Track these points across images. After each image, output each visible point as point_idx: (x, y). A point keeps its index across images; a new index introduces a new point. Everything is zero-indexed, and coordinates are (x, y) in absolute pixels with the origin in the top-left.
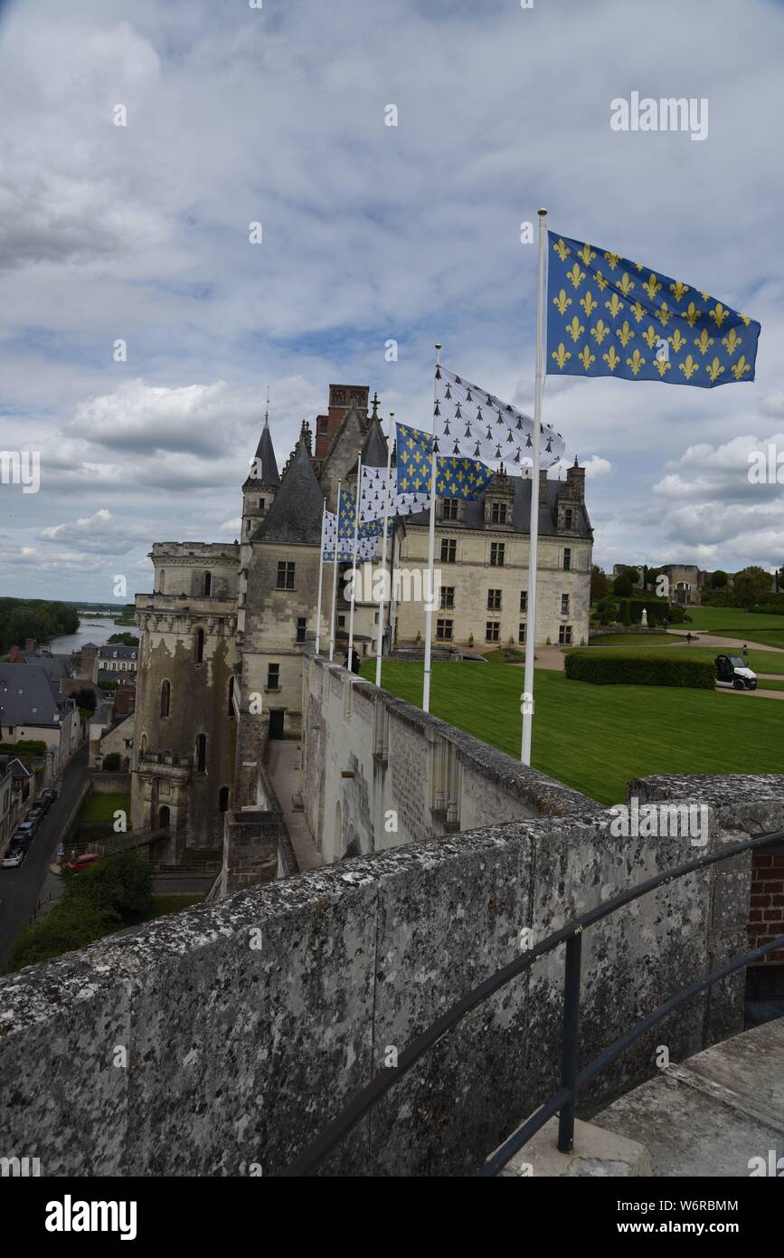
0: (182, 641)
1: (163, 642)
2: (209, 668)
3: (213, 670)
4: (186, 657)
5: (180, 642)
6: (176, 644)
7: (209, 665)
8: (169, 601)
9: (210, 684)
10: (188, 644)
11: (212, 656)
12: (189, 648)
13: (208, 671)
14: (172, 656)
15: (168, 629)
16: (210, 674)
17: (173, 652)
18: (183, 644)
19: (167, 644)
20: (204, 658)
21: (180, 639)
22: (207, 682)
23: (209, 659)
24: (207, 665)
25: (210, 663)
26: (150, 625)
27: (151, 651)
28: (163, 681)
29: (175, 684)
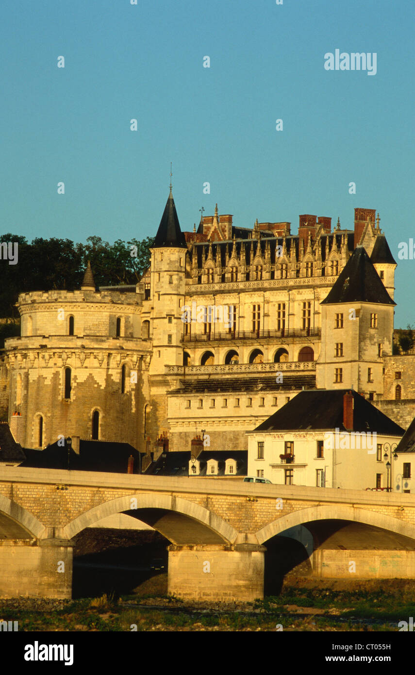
0: (112, 375)
1: (91, 377)
2: (133, 397)
3: (135, 398)
4: (115, 388)
5: (109, 376)
6: (105, 377)
7: (133, 395)
8: (103, 341)
9: (134, 410)
10: (116, 378)
11: (134, 387)
12: (118, 381)
13: (132, 400)
14: (102, 388)
15: (98, 365)
16: (133, 403)
17: (103, 385)
18: (112, 378)
19: (96, 378)
20: (127, 389)
21: (110, 373)
22: (131, 409)
23: (133, 390)
24: (131, 395)
25: (133, 393)
26: (73, 362)
27: (76, 384)
28: (93, 410)
29: (106, 411)
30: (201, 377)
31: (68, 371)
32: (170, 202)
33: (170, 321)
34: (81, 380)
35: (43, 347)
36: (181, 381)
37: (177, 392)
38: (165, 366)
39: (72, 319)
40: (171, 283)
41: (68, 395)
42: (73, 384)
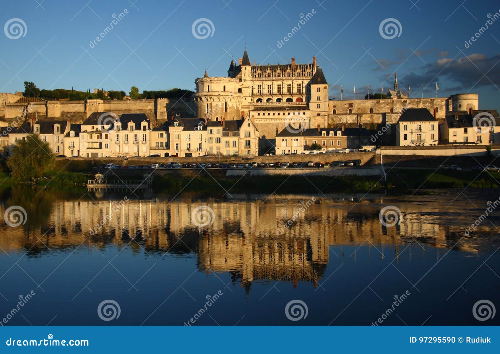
1: (233, 105)
14: (236, 109)
17: (236, 107)
26: (228, 100)
27: (229, 107)
28: (233, 116)
29: (237, 116)
30: (260, 106)
31: (226, 103)
32: (245, 52)
33: (249, 89)
34: (230, 106)
35: (219, 95)
36: (254, 107)
37: (254, 110)
38: (249, 102)
39: (224, 86)
40: (249, 77)
41: (226, 111)
42: (228, 107)
